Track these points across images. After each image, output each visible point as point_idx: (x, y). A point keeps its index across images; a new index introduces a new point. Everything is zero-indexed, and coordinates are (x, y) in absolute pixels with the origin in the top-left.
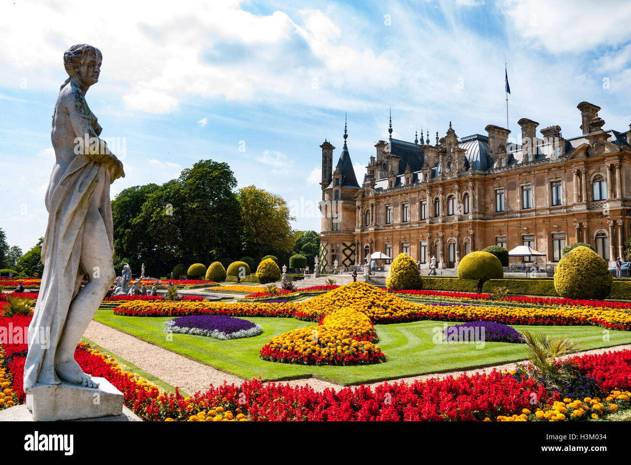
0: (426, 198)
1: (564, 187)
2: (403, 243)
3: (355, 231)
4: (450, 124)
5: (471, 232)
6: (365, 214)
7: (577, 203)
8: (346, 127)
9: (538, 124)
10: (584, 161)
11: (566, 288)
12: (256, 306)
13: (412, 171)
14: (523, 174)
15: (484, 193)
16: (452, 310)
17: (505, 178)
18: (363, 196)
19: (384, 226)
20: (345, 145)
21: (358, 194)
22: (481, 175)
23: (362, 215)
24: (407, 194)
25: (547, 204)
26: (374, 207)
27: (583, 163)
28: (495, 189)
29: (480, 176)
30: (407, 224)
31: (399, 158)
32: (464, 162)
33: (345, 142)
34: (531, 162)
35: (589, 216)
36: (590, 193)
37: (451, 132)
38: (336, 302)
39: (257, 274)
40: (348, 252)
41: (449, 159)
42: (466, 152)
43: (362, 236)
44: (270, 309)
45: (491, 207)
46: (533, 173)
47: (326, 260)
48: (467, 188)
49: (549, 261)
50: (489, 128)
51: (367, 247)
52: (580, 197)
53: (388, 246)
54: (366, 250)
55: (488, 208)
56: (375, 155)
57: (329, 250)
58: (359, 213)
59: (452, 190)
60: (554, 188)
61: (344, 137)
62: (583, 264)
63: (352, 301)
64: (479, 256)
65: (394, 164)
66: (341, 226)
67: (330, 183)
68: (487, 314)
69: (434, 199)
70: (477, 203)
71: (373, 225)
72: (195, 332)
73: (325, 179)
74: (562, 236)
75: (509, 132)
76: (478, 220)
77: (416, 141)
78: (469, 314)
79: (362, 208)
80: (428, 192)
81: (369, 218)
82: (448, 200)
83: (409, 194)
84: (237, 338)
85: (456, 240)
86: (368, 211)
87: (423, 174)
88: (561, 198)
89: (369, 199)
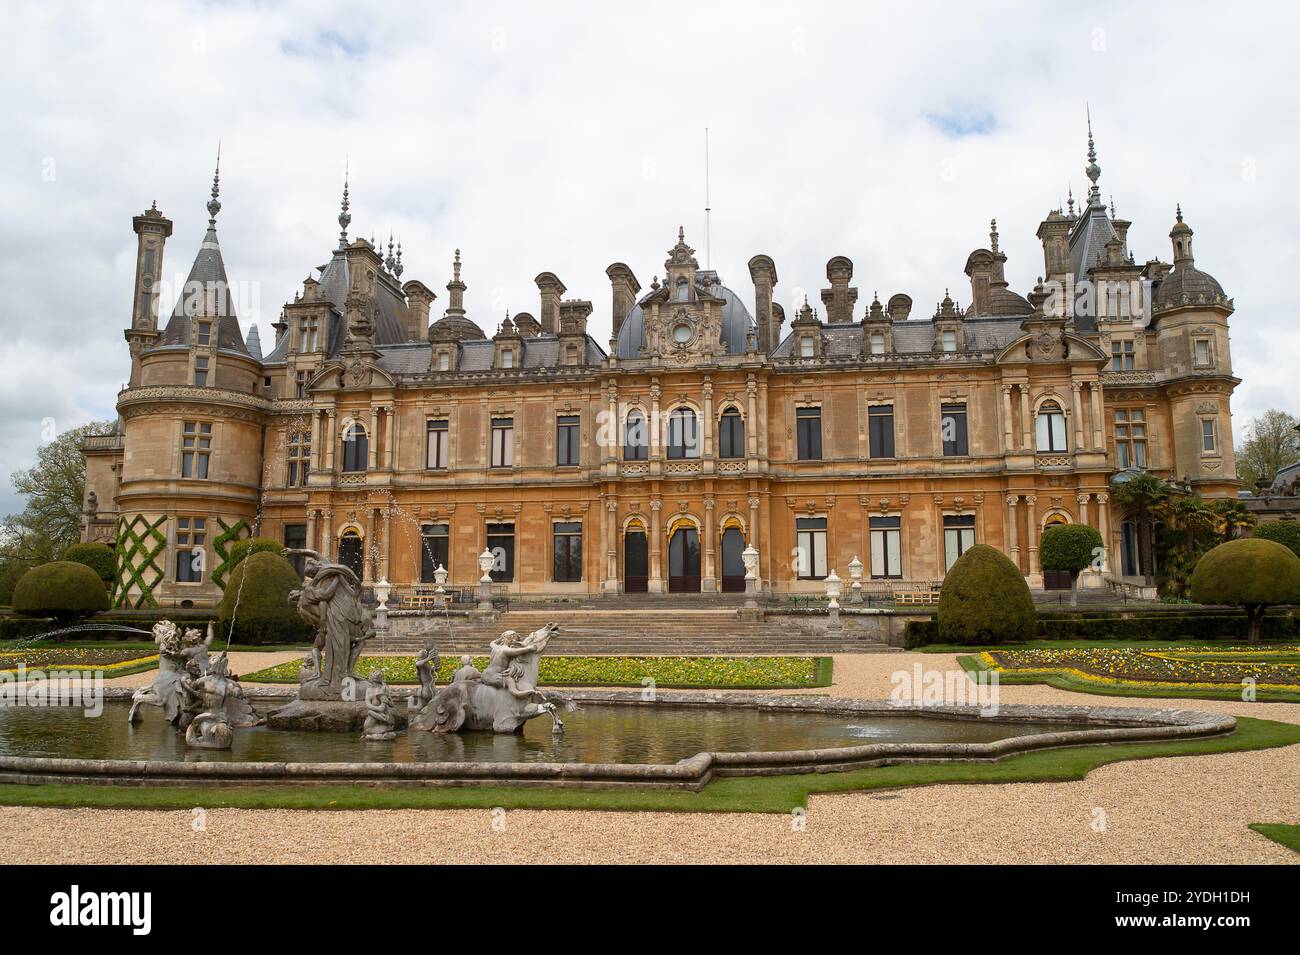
0: (579, 409)
1: (976, 418)
4: (682, 230)
5: (755, 503)
6: (344, 437)
7: (1013, 453)
8: (215, 179)
10: (1025, 368)
14: (875, 379)
17: (828, 382)
18: (341, 384)
19: (423, 477)
20: (212, 230)
21: (324, 377)
23: (335, 438)
25: (937, 450)
27: (1024, 371)
33: (212, 222)
36: (1034, 434)
37: (683, 251)
41: (682, 317)
43: (334, 499)
46: (899, 379)
47: (155, 567)
48: (735, 393)
50: (757, 262)
53: (434, 530)
55: (779, 448)
57: (170, 538)
58: (328, 432)
59: (686, 396)
61: (209, 208)
71: (384, 469)
73: (145, 320)
76: (770, 476)
79: (335, 418)
80: (612, 392)
81: (367, 448)
83: (516, 393)
85: (701, 521)
86: (361, 428)
89: (368, 393)
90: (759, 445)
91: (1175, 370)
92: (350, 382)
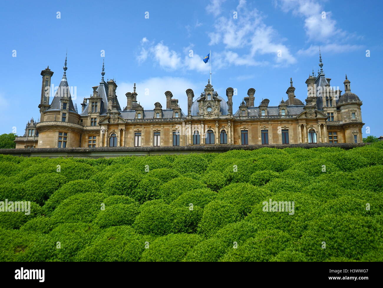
1: (291, 134)
4: (209, 80)
6: (110, 137)
14: (263, 123)
20: (65, 75)
23: (107, 138)
27: (305, 121)
34: (268, 116)
37: (209, 87)
41: (209, 105)
60: (283, 134)
61: (64, 69)
70: (233, 137)
79: (107, 131)
83: (162, 125)
89: (118, 125)
90: (231, 140)
91: (346, 121)
92: (112, 122)
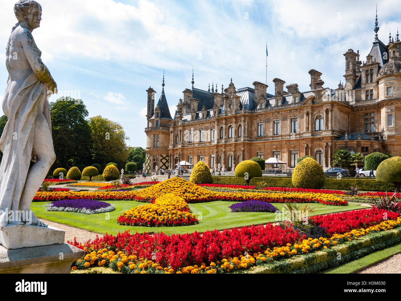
0: (215, 127)
1: (299, 122)
2: (200, 155)
3: (169, 147)
4: (231, 79)
5: (242, 149)
6: (176, 137)
7: (306, 132)
8: (164, 78)
9: (285, 82)
10: (311, 106)
11: (299, 182)
12: (108, 194)
13: (206, 109)
14: (275, 113)
15: (250, 125)
16: (234, 195)
17: (264, 115)
18: (175, 125)
19: (188, 145)
21: (172, 123)
22: (250, 113)
23: (174, 137)
24: (203, 124)
25: (288, 132)
26: (182, 132)
27: (310, 107)
28: (258, 122)
29: (248, 113)
30: (202, 143)
31: (198, 100)
32: (239, 105)
33: (163, 88)
34: (280, 106)
35: (313, 140)
36: (314, 126)
37: (232, 85)
38: (163, 190)
39: (103, 175)
40: (164, 161)
41: (230, 102)
42: (240, 98)
43: (173, 150)
44: (118, 195)
45: (255, 134)
46: (281, 113)
47: (149, 166)
48: (241, 121)
49: (288, 167)
50: (255, 84)
51: (177, 158)
52: (308, 128)
53: (190, 157)
54: (176, 160)
55: (253, 134)
56: (183, 98)
57: (152, 160)
58: (172, 136)
59: (231, 122)
60: (293, 123)
62: (309, 168)
63: (172, 189)
64: (248, 163)
65: (195, 105)
66: (159, 144)
67: (152, 116)
68: (255, 197)
69: (220, 128)
70: (246, 130)
71: (181, 143)
72: (69, 210)
73: (149, 113)
74: (296, 152)
75: (267, 86)
76: (247, 142)
77: (209, 90)
78: (244, 197)
79: (174, 132)
80: (216, 123)
81: (178, 139)
82: (229, 128)
83: (204, 124)
84: (99, 213)
85: (233, 154)
86: (178, 134)
87: (213, 111)
88: (296, 128)
89: (178, 126)
91: (381, 98)
